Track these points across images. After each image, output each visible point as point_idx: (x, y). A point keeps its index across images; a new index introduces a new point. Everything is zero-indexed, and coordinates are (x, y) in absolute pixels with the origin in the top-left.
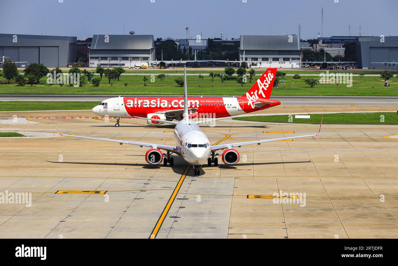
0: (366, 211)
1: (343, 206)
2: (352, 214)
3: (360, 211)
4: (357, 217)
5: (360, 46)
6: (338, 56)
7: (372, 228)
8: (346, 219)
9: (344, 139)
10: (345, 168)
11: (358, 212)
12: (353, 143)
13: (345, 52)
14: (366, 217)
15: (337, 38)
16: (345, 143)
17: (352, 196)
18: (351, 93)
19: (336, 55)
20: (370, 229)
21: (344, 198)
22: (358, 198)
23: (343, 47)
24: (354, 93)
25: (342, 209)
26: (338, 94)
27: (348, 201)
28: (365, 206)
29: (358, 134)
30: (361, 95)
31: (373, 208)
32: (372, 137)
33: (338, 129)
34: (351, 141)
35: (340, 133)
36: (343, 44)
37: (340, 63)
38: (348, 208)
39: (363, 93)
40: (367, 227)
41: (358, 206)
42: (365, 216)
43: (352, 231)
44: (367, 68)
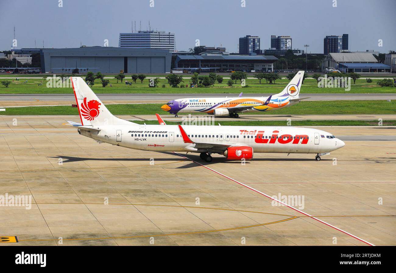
0: (48, 181)
1: (31, 177)
2: (38, 183)
3: (44, 181)
4: (42, 185)
5: (44, 55)
6: (26, 63)
7: (53, 194)
8: (34, 187)
9: (31, 126)
10: (32, 149)
11: (42, 182)
12: (38, 130)
13: (32, 61)
14: (49, 185)
15: (26, 50)
16: (32, 129)
17: (38, 170)
18: (37, 91)
19: (25, 63)
20: (52, 194)
21: (32, 171)
22: (43, 171)
23: (30, 57)
24: (39, 91)
25: (30, 180)
26: (27, 92)
27: (35, 173)
28: (47, 177)
29: (43, 123)
30: (44, 93)
31: (54, 178)
32: (53, 125)
33: (27, 119)
34: (37, 128)
35: (28, 122)
36: (31, 55)
37: (29, 69)
38: (34, 178)
39: (46, 92)
40: (50, 193)
41: (42, 177)
42: (47, 184)
43: (38, 196)
44: (48, 73)
